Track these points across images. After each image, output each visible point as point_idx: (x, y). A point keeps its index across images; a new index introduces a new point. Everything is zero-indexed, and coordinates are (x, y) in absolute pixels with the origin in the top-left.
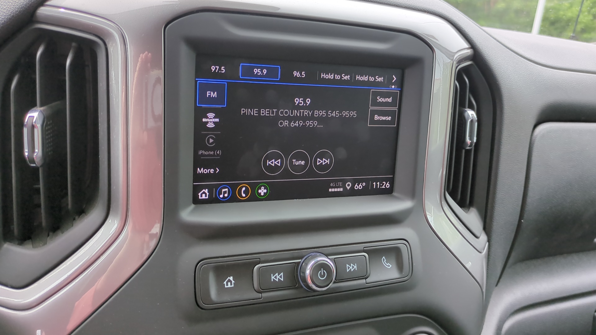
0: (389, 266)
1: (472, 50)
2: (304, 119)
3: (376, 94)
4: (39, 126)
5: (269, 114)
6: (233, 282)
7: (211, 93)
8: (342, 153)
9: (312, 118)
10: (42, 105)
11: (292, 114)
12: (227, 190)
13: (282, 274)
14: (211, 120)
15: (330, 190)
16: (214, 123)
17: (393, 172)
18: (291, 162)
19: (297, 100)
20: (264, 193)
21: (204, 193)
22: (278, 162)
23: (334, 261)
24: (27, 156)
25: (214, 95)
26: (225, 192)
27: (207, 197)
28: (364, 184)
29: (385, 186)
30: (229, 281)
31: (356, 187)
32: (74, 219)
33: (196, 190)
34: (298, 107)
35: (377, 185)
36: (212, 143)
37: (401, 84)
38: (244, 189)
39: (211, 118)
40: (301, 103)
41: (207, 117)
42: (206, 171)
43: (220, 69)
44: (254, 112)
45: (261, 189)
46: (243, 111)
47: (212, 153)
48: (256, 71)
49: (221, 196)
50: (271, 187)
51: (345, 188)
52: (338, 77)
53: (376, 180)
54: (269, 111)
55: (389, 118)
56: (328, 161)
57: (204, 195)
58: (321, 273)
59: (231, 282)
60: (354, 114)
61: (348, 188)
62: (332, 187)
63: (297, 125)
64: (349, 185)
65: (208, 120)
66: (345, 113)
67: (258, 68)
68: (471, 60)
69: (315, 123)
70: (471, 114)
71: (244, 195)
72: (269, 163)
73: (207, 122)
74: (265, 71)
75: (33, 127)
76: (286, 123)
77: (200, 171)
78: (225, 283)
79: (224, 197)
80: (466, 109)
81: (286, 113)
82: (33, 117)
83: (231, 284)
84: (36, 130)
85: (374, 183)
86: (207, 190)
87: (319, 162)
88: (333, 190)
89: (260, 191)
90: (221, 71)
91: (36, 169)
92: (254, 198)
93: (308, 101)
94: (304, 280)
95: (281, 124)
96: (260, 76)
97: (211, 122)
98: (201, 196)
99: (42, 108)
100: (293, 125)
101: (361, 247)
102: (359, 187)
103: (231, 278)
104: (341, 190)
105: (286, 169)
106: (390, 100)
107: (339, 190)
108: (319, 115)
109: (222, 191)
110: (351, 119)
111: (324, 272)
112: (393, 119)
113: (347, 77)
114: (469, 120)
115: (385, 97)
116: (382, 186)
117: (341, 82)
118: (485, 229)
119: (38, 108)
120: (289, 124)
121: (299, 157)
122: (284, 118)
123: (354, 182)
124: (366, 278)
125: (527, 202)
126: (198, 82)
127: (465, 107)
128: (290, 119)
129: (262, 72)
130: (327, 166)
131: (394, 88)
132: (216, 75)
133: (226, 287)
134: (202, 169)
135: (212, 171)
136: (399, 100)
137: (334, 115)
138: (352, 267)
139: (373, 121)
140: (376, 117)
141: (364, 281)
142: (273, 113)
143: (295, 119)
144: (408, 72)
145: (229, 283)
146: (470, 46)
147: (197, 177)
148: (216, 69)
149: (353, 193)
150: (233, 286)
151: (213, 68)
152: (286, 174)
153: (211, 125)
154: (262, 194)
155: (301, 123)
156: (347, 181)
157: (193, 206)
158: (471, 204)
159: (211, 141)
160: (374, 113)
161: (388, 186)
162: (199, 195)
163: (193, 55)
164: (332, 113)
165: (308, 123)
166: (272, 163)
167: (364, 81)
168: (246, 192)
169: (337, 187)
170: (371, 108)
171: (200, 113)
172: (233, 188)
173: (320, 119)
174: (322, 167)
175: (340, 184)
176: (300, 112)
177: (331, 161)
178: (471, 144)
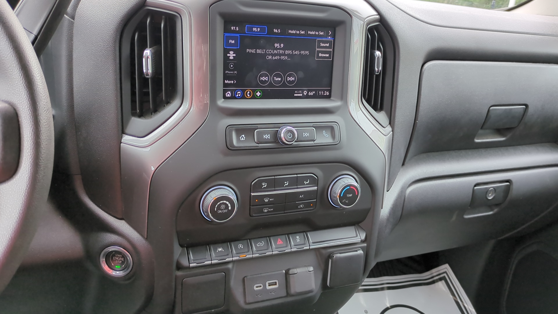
0: (327, 136)
1: (379, 16)
2: (280, 55)
3: (319, 42)
4: (150, 57)
5: (261, 52)
6: (244, 138)
7: (231, 41)
8: (301, 74)
9: (284, 55)
10: (150, 48)
11: (273, 52)
12: (240, 92)
13: (269, 135)
14: (231, 55)
15: (295, 95)
16: (233, 56)
17: (331, 86)
18: (273, 79)
19: (276, 45)
20: (259, 95)
21: (228, 93)
22: (266, 79)
23: (296, 130)
24: (145, 72)
25: (233, 42)
26: (239, 94)
27: (230, 96)
28: (314, 92)
29: (326, 94)
30: (242, 137)
31: (310, 94)
32: (164, 106)
33: (225, 91)
34: (277, 49)
35: (321, 93)
36: (232, 67)
37: (334, 36)
38: (249, 92)
39: (231, 54)
40: (278, 46)
41: (230, 54)
42: (229, 82)
43: (236, 28)
44: (253, 51)
45: (257, 93)
46: (248, 50)
47: (232, 72)
48: (254, 29)
49: (237, 96)
50: (263, 91)
51: (303, 94)
52: (298, 32)
53: (321, 90)
54: (261, 51)
55: (328, 55)
56: (293, 79)
57: (228, 95)
58: (289, 134)
59: (243, 137)
60: (307, 52)
61: (305, 94)
62: (296, 93)
63: (276, 58)
64: (305, 93)
65: (230, 55)
66: (302, 52)
67: (255, 27)
68: (379, 22)
69: (286, 57)
70: (378, 53)
71: (249, 96)
72: (261, 79)
73: (230, 56)
74: (259, 29)
75: (148, 58)
76: (270, 57)
77: (226, 82)
78: (240, 138)
79: (239, 96)
80: (375, 51)
81: (270, 52)
82: (147, 53)
83: (243, 139)
84: (149, 59)
85: (320, 92)
86: (230, 92)
87: (289, 79)
88: (297, 95)
89: (257, 94)
90: (236, 29)
91: (148, 79)
92: (254, 97)
93: (282, 45)
94: (281, 139)
95: (268, 57)
96: (256, 32)
97: (231, 56)
98: (227, 95)
99: (150, 49)
100: (274, 58)
101: (312, 124)
102: (311, 94)
103: (243, 136)
104: (301, 95)
105: (271, 82)
106: (328, 45)
107: (300, 95)
108: (288, 53)
109: (237, 93)
110: (306, 55)
111: (291, 135)
112: (330, 56)
113: (303, 32)
114: (377, 57)
115: (325, 43)
116: (324, 94)
117: (300, 35)
118: (390, 124)
119: (149, 49)
120: (272, 58)
121: (278, 76)
122: (269, 55)
123: (308, 91)
124: (314, 141)
125: (420, 110)
126: (225, 35)
127: (375, 50)
128: (273, 55)
129: (257, 30)
130: (293, 82)
131: (330, 38)
132: (234, 32)
133: (241, 140)
134: (227, 81)
135: (232, 82)
136: (333, 45)
137: (296, 53)
138: (306, 135)
139: (318, 57)
140: (320, 55)
141: (313, 142)
142: (263, 52)
143: (275, 55)
144: (337, 29)
145: (242, 138)
146: (378, 14)
147: (225, 85)
148: (234, 28)
149: (307, 97)
150: (244, 139)
151: (232, 28)
152: (271, 85)
153: (231, 58)
154: (258, 96)
155: (278, 57)
156: (304, 90)
157: (223, 100)
158: (381, 109)
159: (232, 66)
160: (319, 52)
161: (328, 94)
162: (226, 95)
163: (223, 21)
164: (295, 52)
165: (282, 57)
166: (263, 79)
167: (312, 34)
168: (250, 94)
169: (299, 94)
170: (317, 49)
171: (226, 52)
172: (243, 91)
173: (288, 55)
174: (290, 82)
175: (300, 92)
176: (278, 51)
177: (295, 79)
178: (378, 71)
